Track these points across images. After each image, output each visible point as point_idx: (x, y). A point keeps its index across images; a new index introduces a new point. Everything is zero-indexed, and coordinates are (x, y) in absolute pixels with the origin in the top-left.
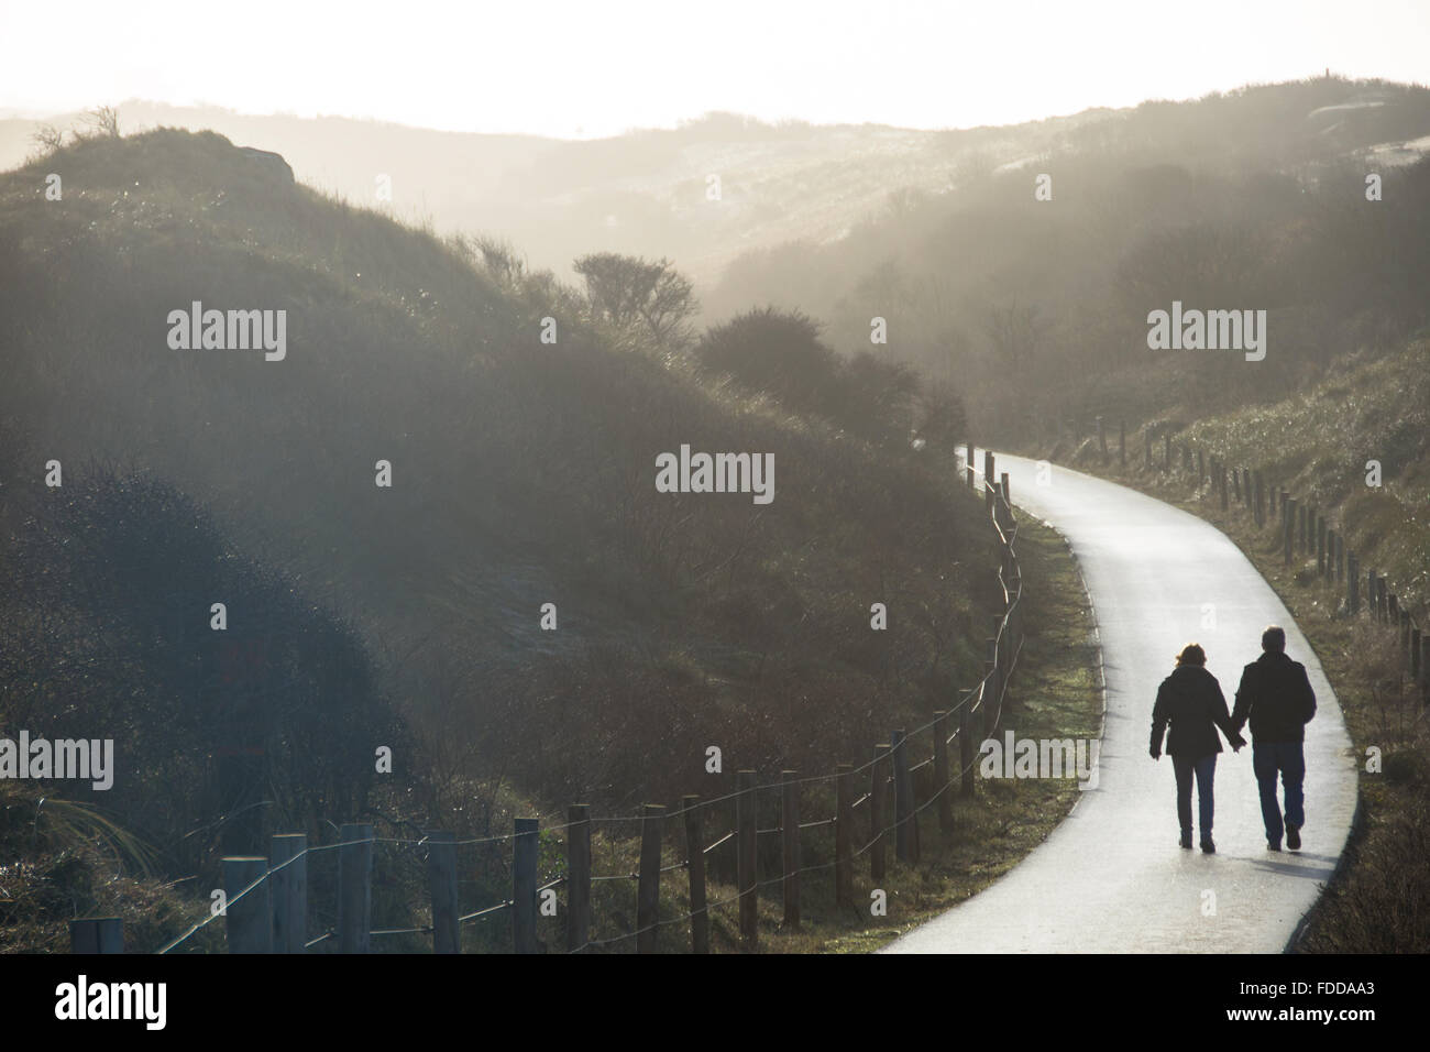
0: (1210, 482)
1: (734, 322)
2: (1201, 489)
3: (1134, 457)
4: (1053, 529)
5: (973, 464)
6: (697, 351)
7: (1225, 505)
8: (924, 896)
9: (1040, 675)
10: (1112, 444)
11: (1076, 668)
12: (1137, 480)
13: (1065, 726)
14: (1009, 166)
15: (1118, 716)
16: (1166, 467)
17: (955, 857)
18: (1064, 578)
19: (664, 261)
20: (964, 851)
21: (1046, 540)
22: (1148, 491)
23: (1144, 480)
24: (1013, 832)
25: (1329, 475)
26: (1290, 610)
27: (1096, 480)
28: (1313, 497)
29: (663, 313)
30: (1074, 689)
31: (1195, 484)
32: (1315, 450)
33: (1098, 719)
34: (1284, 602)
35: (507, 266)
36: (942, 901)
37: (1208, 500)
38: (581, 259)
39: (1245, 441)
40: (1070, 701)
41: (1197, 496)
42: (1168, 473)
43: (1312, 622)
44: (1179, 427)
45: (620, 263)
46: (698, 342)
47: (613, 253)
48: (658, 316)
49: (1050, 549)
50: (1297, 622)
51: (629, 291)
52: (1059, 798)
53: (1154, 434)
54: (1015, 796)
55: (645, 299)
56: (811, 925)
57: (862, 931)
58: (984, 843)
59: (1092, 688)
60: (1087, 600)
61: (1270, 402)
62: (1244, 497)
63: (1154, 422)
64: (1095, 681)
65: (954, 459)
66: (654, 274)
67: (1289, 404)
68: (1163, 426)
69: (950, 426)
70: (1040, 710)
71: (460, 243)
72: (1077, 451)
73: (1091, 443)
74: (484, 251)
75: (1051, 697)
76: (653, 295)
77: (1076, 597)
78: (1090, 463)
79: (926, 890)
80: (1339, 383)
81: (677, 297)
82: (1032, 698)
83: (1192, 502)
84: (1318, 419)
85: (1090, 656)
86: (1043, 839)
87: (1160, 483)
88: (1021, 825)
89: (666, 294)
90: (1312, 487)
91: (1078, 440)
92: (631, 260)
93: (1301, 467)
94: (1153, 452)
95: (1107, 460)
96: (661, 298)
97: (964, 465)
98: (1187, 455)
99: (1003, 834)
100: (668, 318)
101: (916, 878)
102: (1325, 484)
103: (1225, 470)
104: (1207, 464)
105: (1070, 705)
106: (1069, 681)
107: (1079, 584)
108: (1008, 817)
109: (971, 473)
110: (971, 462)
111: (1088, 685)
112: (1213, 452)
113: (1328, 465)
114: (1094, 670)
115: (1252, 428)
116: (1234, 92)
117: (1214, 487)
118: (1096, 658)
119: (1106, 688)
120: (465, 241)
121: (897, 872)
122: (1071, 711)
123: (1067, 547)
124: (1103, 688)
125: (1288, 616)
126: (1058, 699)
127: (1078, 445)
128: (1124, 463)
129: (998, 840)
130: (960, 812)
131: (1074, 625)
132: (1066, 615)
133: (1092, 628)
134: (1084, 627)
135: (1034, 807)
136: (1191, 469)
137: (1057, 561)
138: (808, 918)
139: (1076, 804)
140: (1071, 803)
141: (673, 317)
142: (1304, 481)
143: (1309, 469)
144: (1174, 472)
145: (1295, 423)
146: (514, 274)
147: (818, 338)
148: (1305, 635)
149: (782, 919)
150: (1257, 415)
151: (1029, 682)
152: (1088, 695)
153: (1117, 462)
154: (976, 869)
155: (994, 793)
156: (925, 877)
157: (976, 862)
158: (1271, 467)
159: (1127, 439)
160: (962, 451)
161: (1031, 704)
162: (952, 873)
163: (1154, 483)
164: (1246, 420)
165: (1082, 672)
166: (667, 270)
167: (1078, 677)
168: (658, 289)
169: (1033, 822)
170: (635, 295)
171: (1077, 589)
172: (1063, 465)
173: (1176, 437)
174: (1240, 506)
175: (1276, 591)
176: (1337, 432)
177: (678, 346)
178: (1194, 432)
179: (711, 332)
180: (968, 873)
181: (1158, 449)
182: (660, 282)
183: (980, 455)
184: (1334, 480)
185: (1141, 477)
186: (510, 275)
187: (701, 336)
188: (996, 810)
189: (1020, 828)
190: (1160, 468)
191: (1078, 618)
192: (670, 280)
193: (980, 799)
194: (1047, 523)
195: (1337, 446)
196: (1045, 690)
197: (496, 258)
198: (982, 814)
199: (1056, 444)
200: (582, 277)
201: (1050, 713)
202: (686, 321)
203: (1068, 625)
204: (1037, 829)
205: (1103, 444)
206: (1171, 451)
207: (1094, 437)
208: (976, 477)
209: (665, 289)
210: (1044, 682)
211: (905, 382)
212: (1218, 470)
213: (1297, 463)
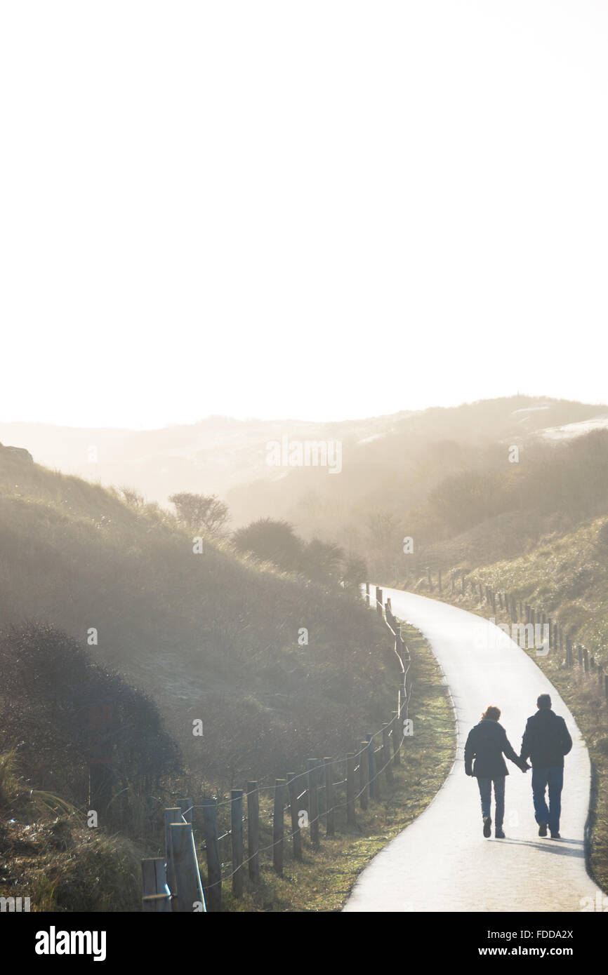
0: (486, 599)
1: (251, 525)
2: (481, 604)
3: (446, 587)
4: (411, 625)
5: (370, 593)
6: (233, 540)
7: (494, 611)
8: (388, 817)
9: (420, 701)
10: (435, 581)
11: (438, 697)
12: (448, 599)
13: (438, 727)
14: (364, 441)
15: (464, 722)
16: (462, 592)
17: (396, 797)
18: (423, 650)
19: (213, 496)
20: (401, 793)
21: (410, 631)
22: (454, 604)
23: (452, 599)
24: (423, 783)
25: (547, 595)
26: (538, 665)
27: (428, 599)
28: (539, 607)
29: (214, 521)
30: (439, 708)
31: (477, 601)
32: (537, 584)
33: (454, 723)
34: (535, 661)
35: (136, 500)
36: (398, 820)
37: (486, 609)
38: (172, 495)
39: (502, 578)
40: (438, 714)
41: (479, 606)
42: (464, 595)
43: (550, 671)
44: (468, 572)
45: (192, 497)
46: (232, 536)
47: (188, 492)
48: (211, 522)
49: (411, 635)
50: (543, 671)
51: (196, 511)
52: (443, 764)
53: (455, 576)
54: (420, 764)
55: (204, 515)
56: (340, 835)
57: (367, 837)
58: (410, 789)
59: (447, 707)
60: (437, 662)
61: (511, 559)
62: (505, 608)
63: (454, 570)
64: (448, 703)
65: (359, 591)
66: (209, 502)
67: (521, 560)
68: (459, 571)
69: (359, 573)
70: (424, 719)
71: (113, 490)
72: (417, 585)
73: (424, 580)
74: (125, 493)
75: (428, 713)
76: (209, 513)
77: (431, 660)
78: (424, 591)
79: (390, 814)
80: (545, 549)
81: (220, 513)
82: (418, 713)
83: (478, 610)
84: (537, 568)
85: (443, 691)
86: (439, 788)
87: (460, 601)
88: (427, 779)
89: (215, 511)
90: (538, 602)
91: (417, 578)
92: (197, 496)
93: (531, 592)
94: (455, 584)
95: (432, 589)
96: (212, 514)
97: (365, 594)
98: (473, 585)
99: (418, 784)
100: (216, 524)
101: (382, 809)
102: (545, 601)
103: (494, 594)
104: (484, 591)
105: (438, 716)
106: (435, 704)
107: (431, 653)
108: (420, 776)
109: (368, 597)
110: (368, 592)
111: (445, 706)
112: (487, 584)
113: (545, 591)
114: (447, 698)
115: (505, 572)
116: (475, 403)
117: (488, 602)
118: (447, 692)
119: (455, 707)
120: (115, 488)
121: (372, 805)
122: (439, 719)
123: (421, 635)
124: (453, 707)
125: (538, 668)
126: (431, 713)
127: (416, 582)
128: (441, 591)
129: (416, 787)
130: (396, 773)
131: (432, 675)
132: (427, 670)
133: (441, 676)
134: (438, 676)
135: (430, 770)
136: (476, 593)
137: (417, 641)
138: (338, 831)
139: (453, 768)
140: (449, 767)
141: (218, 523)
142: (534, 599)
143: (536, 594)
144: (467, 594)
145: (526, 569)
146: (140, 504)
147: (293, 533)
148: (548, 678)
149: (325, 832)
150: (507, 565)
151: (415, 705)
152: (447, 711)
153: (437, 590)
154: (410, 803)
155: (409, 763)
156: (387, 808)
157: (408, 799)
158: (516, 592)
159: (443, 578)
160: (364, 587)
161: (419, 717)
162: (399, 806)
163: (457, 600)
164: (501, 568)
165: (441, 699)
166: (215, 500)
167: (440, 702)
168: (211, 509)
169: (432, 777)
170: (199, 512)
171: (430, 656)
172: (410, 592)
173: (467, 577)
174: (502, 612)
175: (529, 655)
176: (547, 574)
177: (222, 537)
178: (475, 573)
179: (239, 531)
180: (406, 805)
181: (459, 582)
182: (212, 506)
183: (373, 588)
184: (549, 598)
185: (450, 597)
186: (138, 505)
187: (234, 532)
188: (412, 772)
189: (426, 781)
190: (460, 593)
191: (434, 671)
192: (217, 505)
193: (403, 766)
194: (408, 622)
195: (548, 581)
196: (424, 709)
197: (130, 496)
198: (406, 773)
199: (406, 581)
200: (173, 505)
201: (429, 720)
202: (225, 525)
203: (430, 675)
204: (436, 782)
205: (430, 581)
206: (465, 584)
207: (425, 578)
208: (371, 600)
209: (214, 509)
210: (423, 705)
211: (338, 554)
212: (490, 594)
213: (529, 590)
